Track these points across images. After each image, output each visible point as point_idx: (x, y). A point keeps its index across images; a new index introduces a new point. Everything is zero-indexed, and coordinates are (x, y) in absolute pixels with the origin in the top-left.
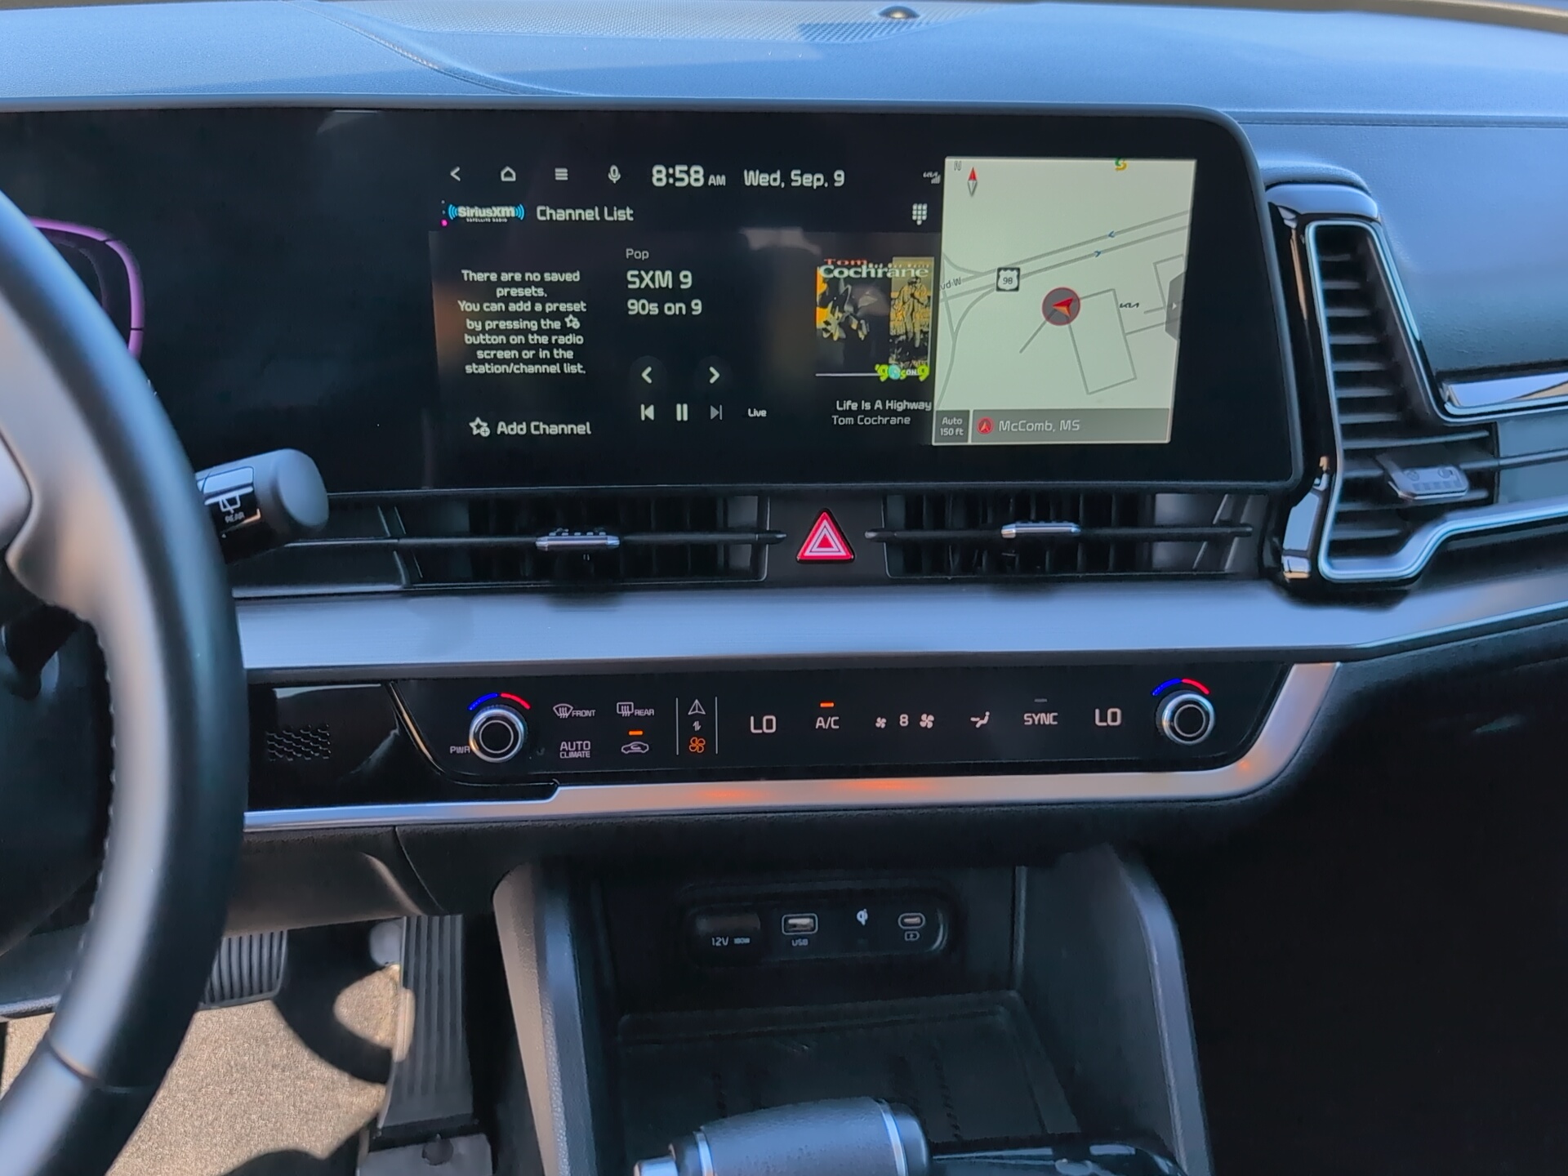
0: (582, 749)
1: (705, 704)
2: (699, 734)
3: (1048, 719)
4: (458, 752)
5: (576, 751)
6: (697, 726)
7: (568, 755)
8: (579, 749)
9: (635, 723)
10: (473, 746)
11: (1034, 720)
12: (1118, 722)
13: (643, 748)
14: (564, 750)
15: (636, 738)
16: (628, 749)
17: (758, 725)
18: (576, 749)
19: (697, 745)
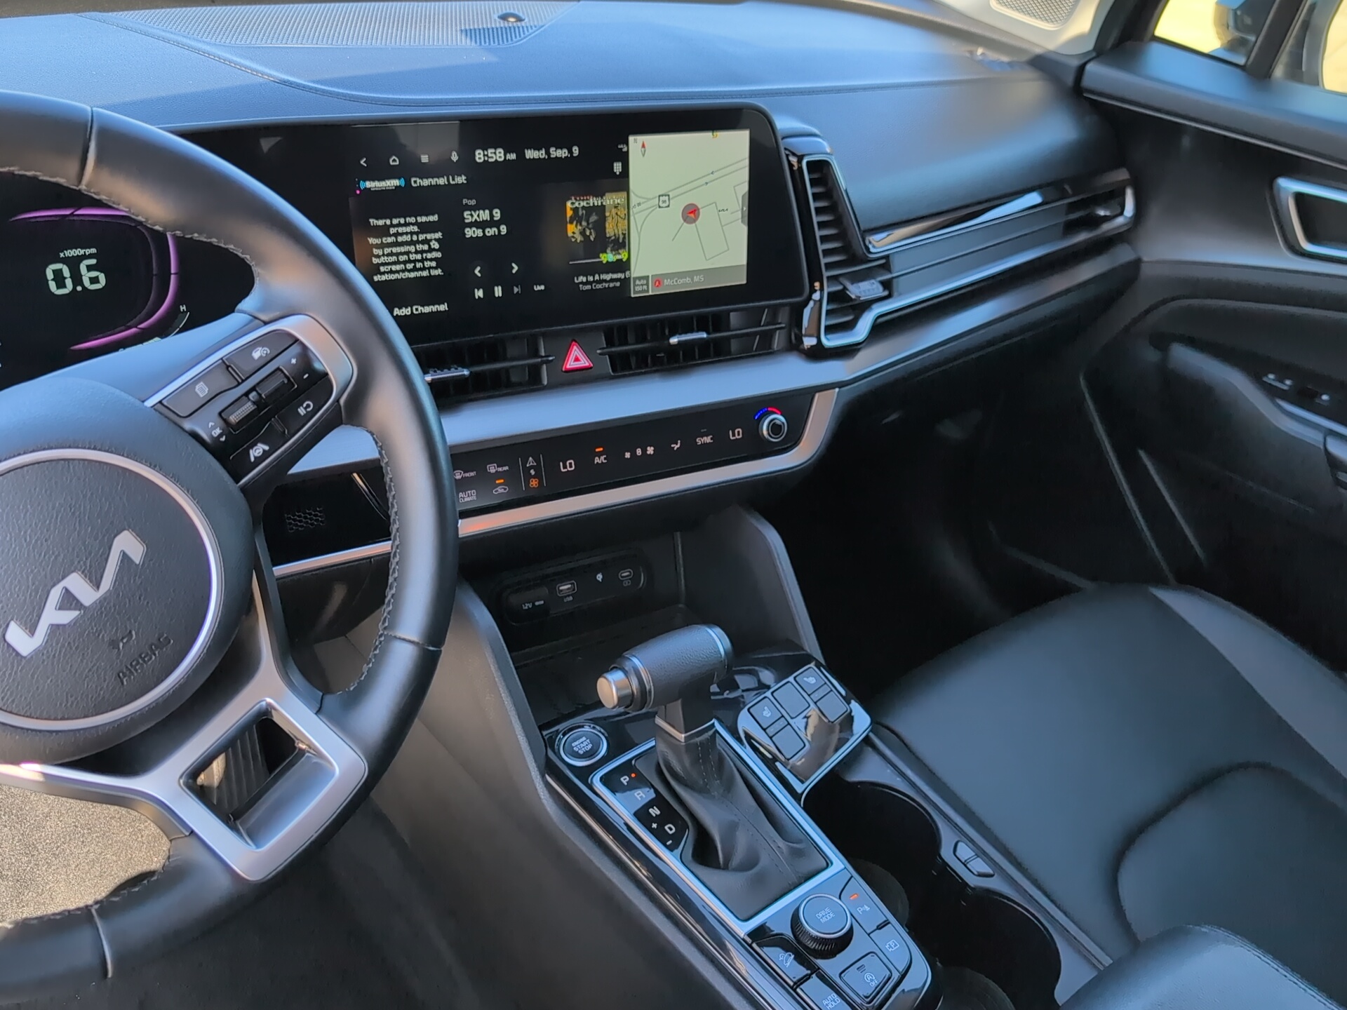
0: (471, 495)
1: (537, 460)
2: (534, 477)
3: (708, 440)
6: (532, 472)
7: (464, 500)
9: (498, 476)
11: (701, 442)
12: (741, 436)
13: (505, 489)
14: (461, 497)
15: (500, 484)
16: (497, 491)
17: (565, 467)
18: (469, 496)
19: (534, 483)
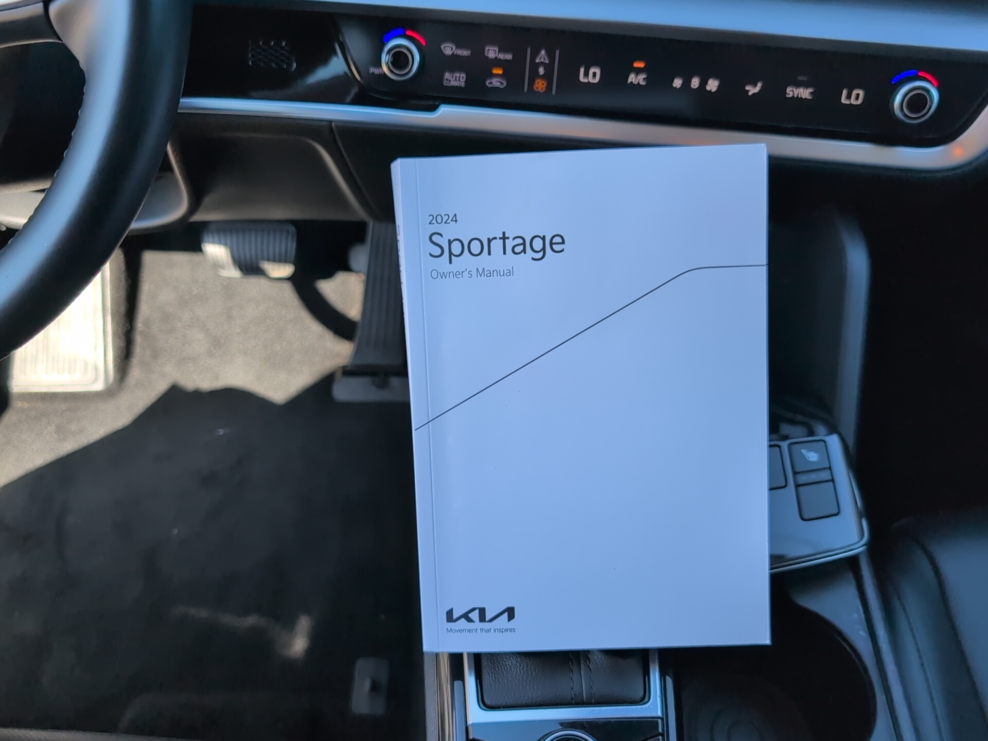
0: (459, 80)
1: (551, 56)
2: (543, 77)
3: (805, 93)
4: (376, 73)
5: (455, 79)
6: (541, 71)
7: (449, 83)
8: (458, 79)
9: (497, 62)
10: (385, 69)
11: (794, 93)
12: (859, 102)
13: (502, 83)
14: (447, 79)
15: (497, 75)
16: (491, 83)
17: (586, 74)
18: (456, 80)
19: (540, 85)
